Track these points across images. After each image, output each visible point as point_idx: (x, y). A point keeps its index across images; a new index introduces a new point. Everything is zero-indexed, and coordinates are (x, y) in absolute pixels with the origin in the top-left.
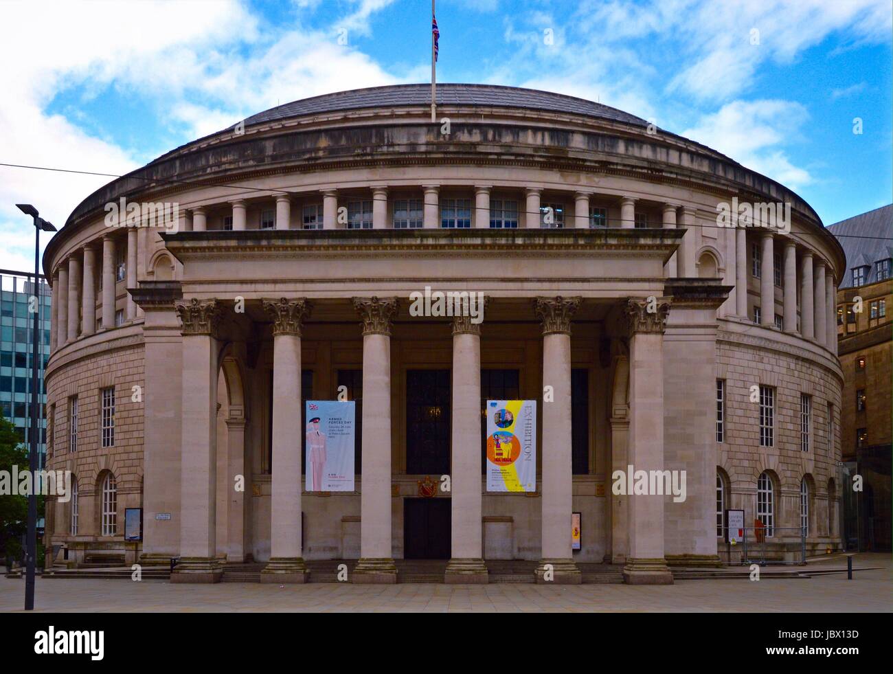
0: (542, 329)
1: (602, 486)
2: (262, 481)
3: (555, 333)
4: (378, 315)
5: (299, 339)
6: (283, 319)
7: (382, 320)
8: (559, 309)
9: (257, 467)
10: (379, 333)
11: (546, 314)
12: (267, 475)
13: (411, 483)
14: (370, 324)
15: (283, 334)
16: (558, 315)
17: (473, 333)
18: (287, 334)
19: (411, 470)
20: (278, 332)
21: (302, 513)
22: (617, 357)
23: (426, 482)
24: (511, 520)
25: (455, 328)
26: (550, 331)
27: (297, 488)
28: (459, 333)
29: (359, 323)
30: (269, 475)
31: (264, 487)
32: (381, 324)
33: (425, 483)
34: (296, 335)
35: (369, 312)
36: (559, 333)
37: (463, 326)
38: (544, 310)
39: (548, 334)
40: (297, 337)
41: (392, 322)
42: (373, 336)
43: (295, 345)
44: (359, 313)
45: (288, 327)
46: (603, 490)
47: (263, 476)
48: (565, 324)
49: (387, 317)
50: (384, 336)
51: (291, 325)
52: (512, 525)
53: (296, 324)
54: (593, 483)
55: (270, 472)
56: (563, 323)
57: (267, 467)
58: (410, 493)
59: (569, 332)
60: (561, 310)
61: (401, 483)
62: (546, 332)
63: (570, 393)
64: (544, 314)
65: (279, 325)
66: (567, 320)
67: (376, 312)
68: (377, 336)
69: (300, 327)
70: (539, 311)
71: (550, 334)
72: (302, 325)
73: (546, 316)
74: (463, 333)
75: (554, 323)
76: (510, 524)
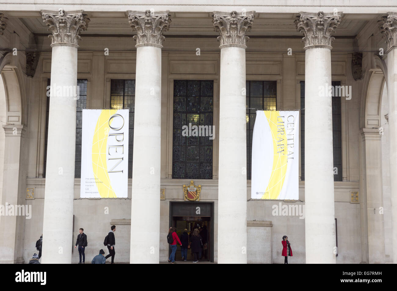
0: (303, 44)
1: (356, 193)
2: (35, 185)
3: (317, 47)
4: (150, 28)
5: (77, 49)
6: (61, 31)
7: (155, 33)
8: (321, 25)
9: (32, 170)
10: (151, 45)
11: (308, 28)
12: (41, 178)
13: (177, 187)
14: (144, 36)
15: (61, 44)
16: (320, 30)
17: (240, 47)
18: (65, 44)
19: (175, 175)
20: (55, 43)
21: (74, 216)
22: (371, 70)
23: (191, 186)
24: (271, 225)
25: (222, 41)
26: (312, 45)
27: (69, 194)
28: (226, 46)
29: (132, 36)
30: (43, 179)
31: (38, 190)
32: (154, 36)
33: (189, 187)
34: (73, 45)
35: (143, 25)
36: (321, 47)
37: (231, 40)
38: (307, 25)
39: (309, 48)
40: (74, 48)
41: (164, 35)
42: (146, 48)
43: (72, 55)
44: (133, 26)
45: (66, 38)
46: (357, 197)
47: (38, 179)
48: (326, 38)
49: (159, 30)
50: (156, 48)
51: (68, 36)
52: (272, 230)
53: (73, 35)
54: (349, 190)
55: (44, 176)
56: (325, 38)
57: (41, 171)
58: (175, 197)
59: (330, 46)
60: (323, 25)
61: (167, 187)
62: (308, 46)
63: (331, 104)
64: (306, 29)
65: (57, 36)
66: (328, 35)
67: (149, 25)
68: (149, 48)
69: (78, 38)
70: (301, 26)
71: (312, 47)
72: (80, 37)
73: (309, 31)
74: (231, 46)
75: (316, 37)
76: (268, 229)
